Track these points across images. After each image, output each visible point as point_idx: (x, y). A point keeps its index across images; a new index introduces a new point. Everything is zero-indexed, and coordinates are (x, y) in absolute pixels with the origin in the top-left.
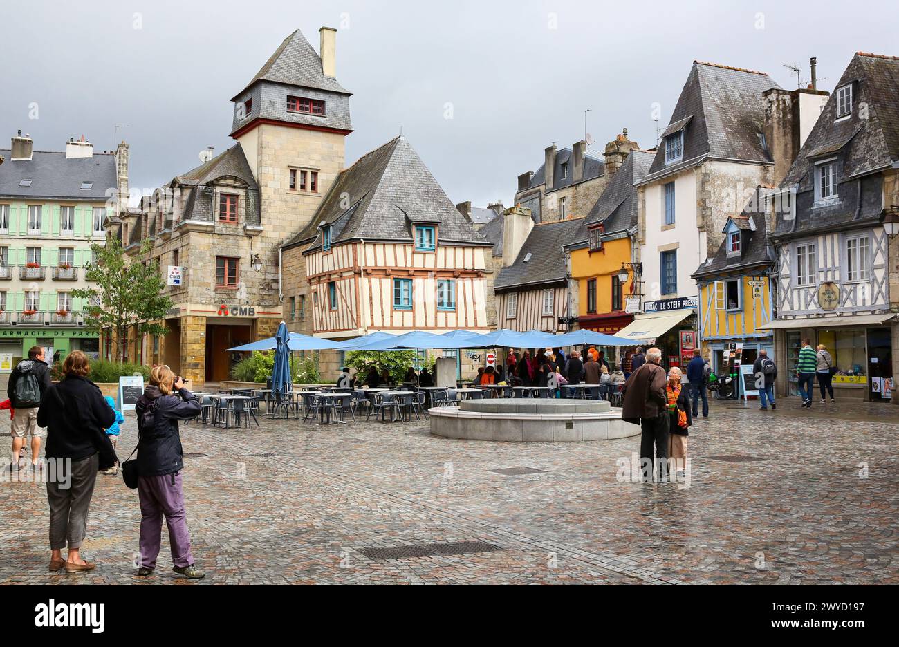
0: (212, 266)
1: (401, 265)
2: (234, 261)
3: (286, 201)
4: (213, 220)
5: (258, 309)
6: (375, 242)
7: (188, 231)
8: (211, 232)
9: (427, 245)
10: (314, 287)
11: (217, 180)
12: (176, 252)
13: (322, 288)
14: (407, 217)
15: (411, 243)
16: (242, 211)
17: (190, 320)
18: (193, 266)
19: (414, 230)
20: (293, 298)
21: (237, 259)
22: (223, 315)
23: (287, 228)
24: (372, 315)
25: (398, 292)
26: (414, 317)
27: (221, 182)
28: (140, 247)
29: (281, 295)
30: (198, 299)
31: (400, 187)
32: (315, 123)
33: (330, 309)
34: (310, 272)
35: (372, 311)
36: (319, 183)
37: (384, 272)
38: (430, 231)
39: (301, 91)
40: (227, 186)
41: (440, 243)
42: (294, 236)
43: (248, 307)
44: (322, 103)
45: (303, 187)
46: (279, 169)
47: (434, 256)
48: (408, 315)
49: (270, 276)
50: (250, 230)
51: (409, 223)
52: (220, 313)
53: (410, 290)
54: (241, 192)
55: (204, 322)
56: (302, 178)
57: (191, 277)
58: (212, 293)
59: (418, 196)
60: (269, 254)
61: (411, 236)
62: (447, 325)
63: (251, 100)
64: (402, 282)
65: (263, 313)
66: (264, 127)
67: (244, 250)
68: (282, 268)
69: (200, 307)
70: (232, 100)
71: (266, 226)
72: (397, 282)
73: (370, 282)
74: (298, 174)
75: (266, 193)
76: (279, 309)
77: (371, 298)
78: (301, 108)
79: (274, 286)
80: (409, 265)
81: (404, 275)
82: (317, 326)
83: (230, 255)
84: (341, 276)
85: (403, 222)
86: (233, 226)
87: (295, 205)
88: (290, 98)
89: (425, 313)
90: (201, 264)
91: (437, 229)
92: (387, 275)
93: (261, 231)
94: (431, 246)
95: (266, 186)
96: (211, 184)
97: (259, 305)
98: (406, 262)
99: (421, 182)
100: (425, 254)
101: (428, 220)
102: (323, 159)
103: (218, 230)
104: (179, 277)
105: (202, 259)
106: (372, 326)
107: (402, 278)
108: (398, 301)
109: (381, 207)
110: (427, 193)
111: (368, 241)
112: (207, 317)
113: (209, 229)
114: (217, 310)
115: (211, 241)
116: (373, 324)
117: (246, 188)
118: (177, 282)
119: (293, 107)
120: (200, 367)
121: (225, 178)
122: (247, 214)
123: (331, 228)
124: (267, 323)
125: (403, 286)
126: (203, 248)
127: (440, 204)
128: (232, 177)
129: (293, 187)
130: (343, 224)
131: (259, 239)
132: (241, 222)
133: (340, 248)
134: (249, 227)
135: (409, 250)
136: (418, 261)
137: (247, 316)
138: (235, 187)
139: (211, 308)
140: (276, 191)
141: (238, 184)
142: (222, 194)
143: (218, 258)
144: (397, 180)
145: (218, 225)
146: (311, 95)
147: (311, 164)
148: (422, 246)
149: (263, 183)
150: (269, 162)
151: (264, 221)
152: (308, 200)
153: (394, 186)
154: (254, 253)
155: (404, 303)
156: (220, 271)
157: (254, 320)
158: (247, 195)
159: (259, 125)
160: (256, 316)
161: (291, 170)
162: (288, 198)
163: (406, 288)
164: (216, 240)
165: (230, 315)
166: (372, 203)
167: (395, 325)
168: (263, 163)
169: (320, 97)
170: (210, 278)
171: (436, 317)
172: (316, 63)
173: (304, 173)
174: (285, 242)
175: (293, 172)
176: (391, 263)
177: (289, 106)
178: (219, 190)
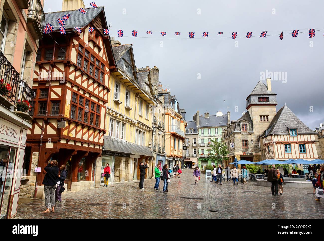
0: (241, 142)
1: (286, 140)
2: (247, 141)
3: (260, 125)
4: (241, 131)
5: (254, 153)
6: (278, 135)
7: (235, 134)
8: (240, 134)
9: (294, 135)
10: (265, 147)
11: (241, 121)
12: (233, 139)
13: (266, 147)
14: (287, 127)
15: (289, 134)
16: (248, 128)
17: (236, 156)
18: (236, 143)
19: (290, 131)
20: (262, 150)
21: (248, 140)
22: (244, 155)
23: (261, 132)
24: (278, 155)
25: (286, 148)
26: (292, 155)
27: (242, 121)
28: (227, 138)
29: (260, 149)
30: (238, 151)
31: (285, 119)
32: (266, 103)
33: (269, 153)
34: (264, 143)
35: (278, 153)
36: (269, 119)
37: (281, 143)
38: (295, 131)
39: (262, 96)
40: (244, 122)
41: (298, 134)
42: (263, 133)
43: (251, 152)
44: (268, 98)
45: (265, 120)
46: (257, 117)
47: (297, 138)
48: (290, 155)
49: (257, 144)
50: (250, 133)
51: (288, 129)
52: (244, 154)
53: (290, 148)
54: (248, 123)
55: (240, 157)
56: (264, 118)
57: (236, 146)
58: (241, 149)
59: (291, 121)
60: (256, 138)
61: (289, 132)
62: (303, 157)
63: (249, 100)
64: (287, 146)
65: (256, 154)
66: (252, 106)
67: (249, 138)
68: (260, 142)
69: (238, 153)
70: (246, 100)
71: (255, 132)
72: (286, 145)
73: (277, 146)
74: (263, 117)
75: (254, 123)
76: (260, 153)
77: (278, 150)
78: (262, 100)
79: (258, 147)
80: (289, 140)
81: (288, 144)
82: (267, 158)
83: (246, 139)
84: (270, 144)
85: (286, 129)
86: (246, 132)
87: (262, 125)
88: (259, 98)
89: (296, 154)
90: (238, 142)
91: (297, 130)
92: (282, 144)
93: (253, 133)
94: (296, 135)
95: (254, 121)
96: (239, 122)
97: (254, 152)
98: (288, 140)
99: (292, 117)
100: (294, 137)
101: (294, 128)
102: (270, 112)
103: (242, 133)
104: (233, 145)
105: (238, 141)
106: (279, 158)
107: (287, 144)
108: (286, 150)
109: (279, 125)
110: (294, 120)
111: (275, 135)
112: (240, 155)
113: (240, 133)
114: (243, 153)
115: (240, 136)
116: (279, 157)
117: (249, 122)
118: (233, 147)
119: (260, 100)
120: (239, 168)
121: (243, 120)
122: (250, 129)
123: (266, 132)
124: (257, 157)
125: (288, 146)
126: (238, 138)
127: (298, 123)
128: (245, 120)
129: (262, 121)
130: (270, 130)
131: (253, 135)
132: (248, 131)
133: (268, 137)
134: (250, 132)
135: (288, 137)
136: (292, 140)
137: (251, 155)
138: (246, 122)
139: (241, 153)
140: (257, 122)
141: (246, 121)
142: (242, 124)
143: (242, 140)
144: (284, 117)
145: (242, 132)
146: (265, 96)
147: (266, 114)
148: (293, 135)
149: (253, 120)
150: (254, 115)
151: (254, 130)
152: (266, 124)
153: (283, 119)
154: (252, 138)
155: (288, 151)
156: (243, 143)
157: (253, 156)
158: (249, 124)
159: (251, 106)
160: (253, 155)
161: (261, 116)
162: (260, 124)
163: (289, 147)
164: (242, 136)
165: (246, 155)
166: (276, 124)
167: (286, 157)
168: (253, 115)
169: (267, 97)
170: (241, 145)
171: (299, 155)
172: (266, 88)
173: (264, 117)
174: (260, 135)
175: (261, 117)
176: (283, 140)
177: (259, 100)
178: (241, 123)
